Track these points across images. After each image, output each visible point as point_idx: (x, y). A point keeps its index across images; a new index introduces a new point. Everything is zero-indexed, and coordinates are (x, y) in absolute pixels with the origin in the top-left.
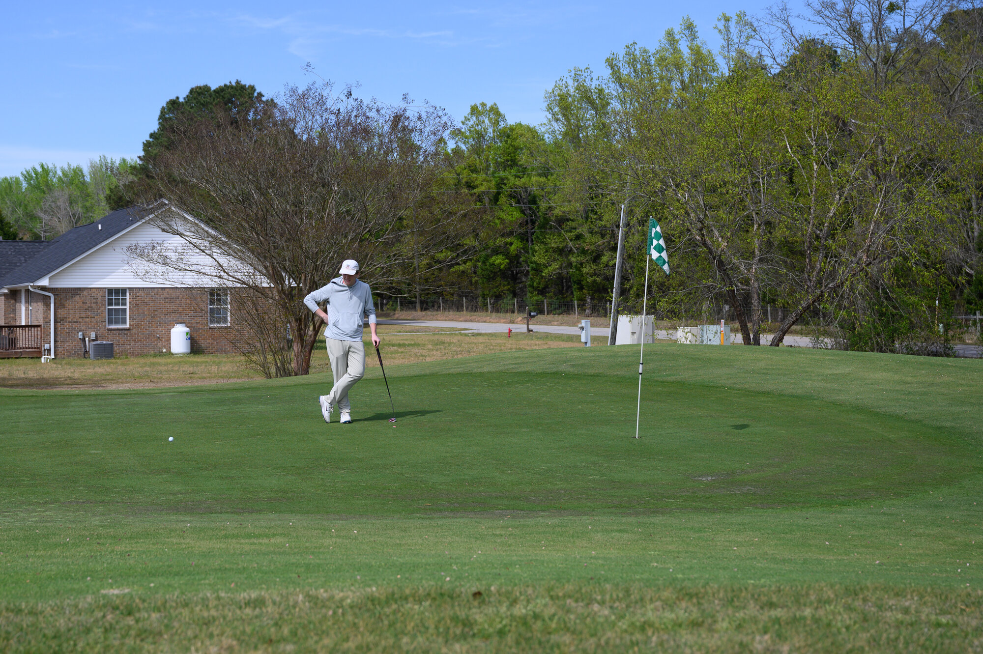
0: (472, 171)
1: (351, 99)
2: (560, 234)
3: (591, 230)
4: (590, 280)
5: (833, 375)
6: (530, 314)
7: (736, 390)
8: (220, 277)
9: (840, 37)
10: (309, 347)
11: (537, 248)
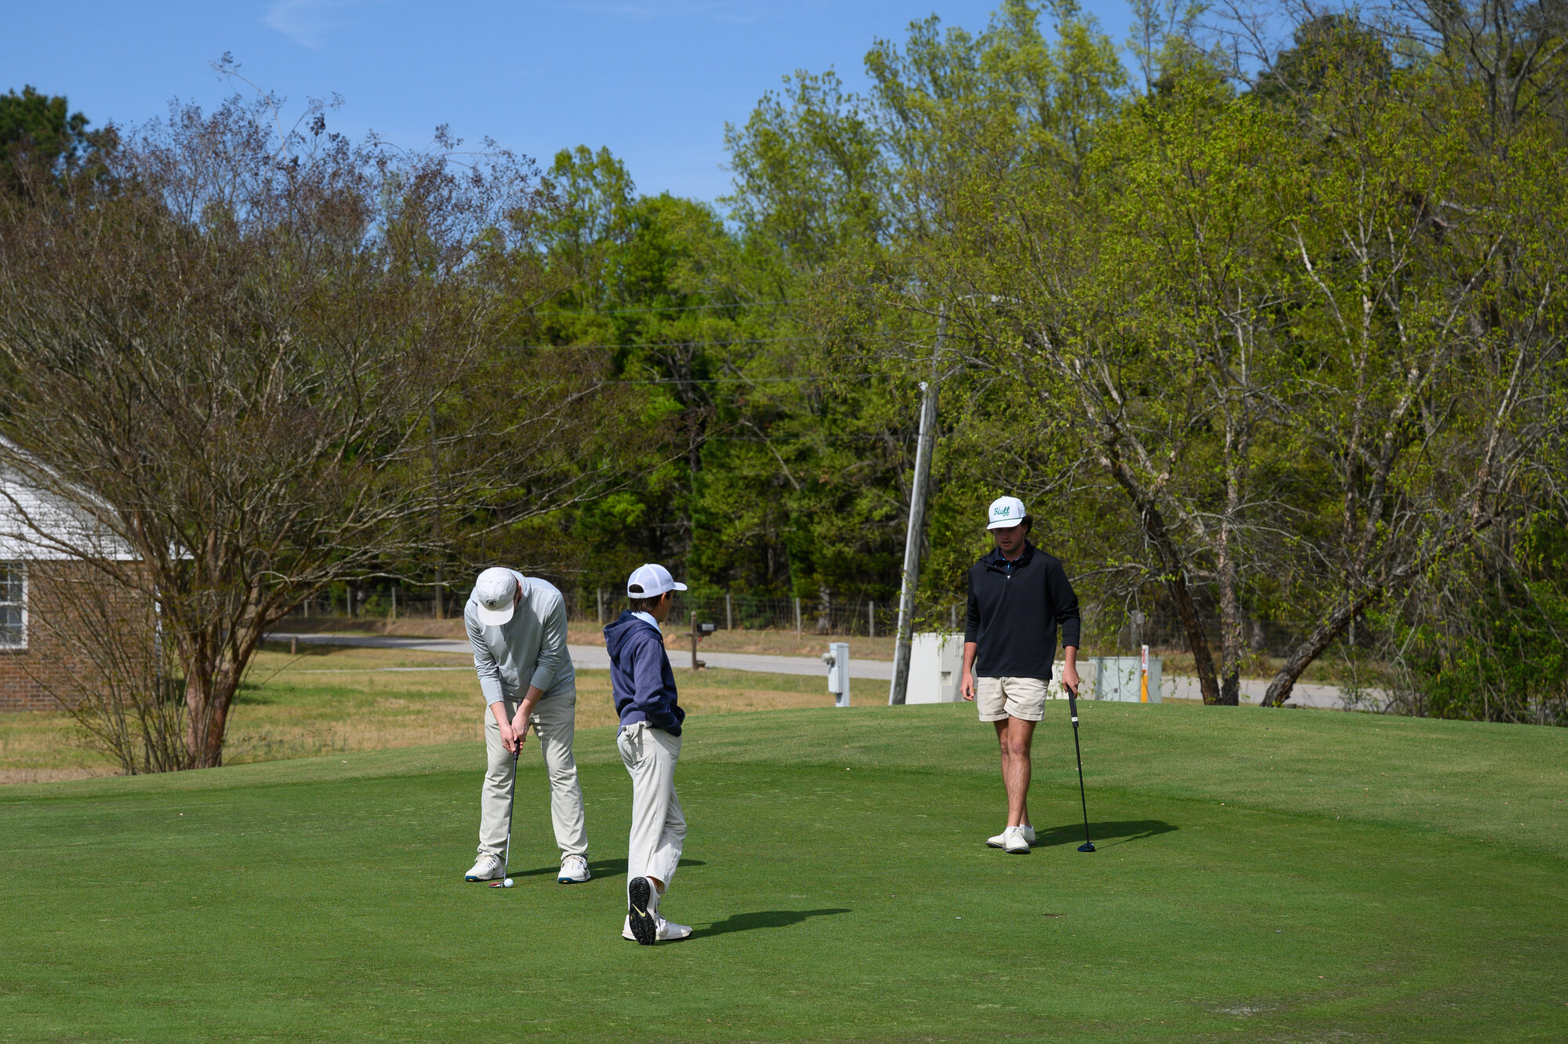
0: (563, 304)
1: (324, 136)
2: (762, 449)
3: (832, 439)
4: (829, 551)
5: (1456, 775)
6: (699, 628)
7: (1245, 807)
8: (20, 537)
9: (1412, 14)
10: (223, 699)
11: (709, 478)
